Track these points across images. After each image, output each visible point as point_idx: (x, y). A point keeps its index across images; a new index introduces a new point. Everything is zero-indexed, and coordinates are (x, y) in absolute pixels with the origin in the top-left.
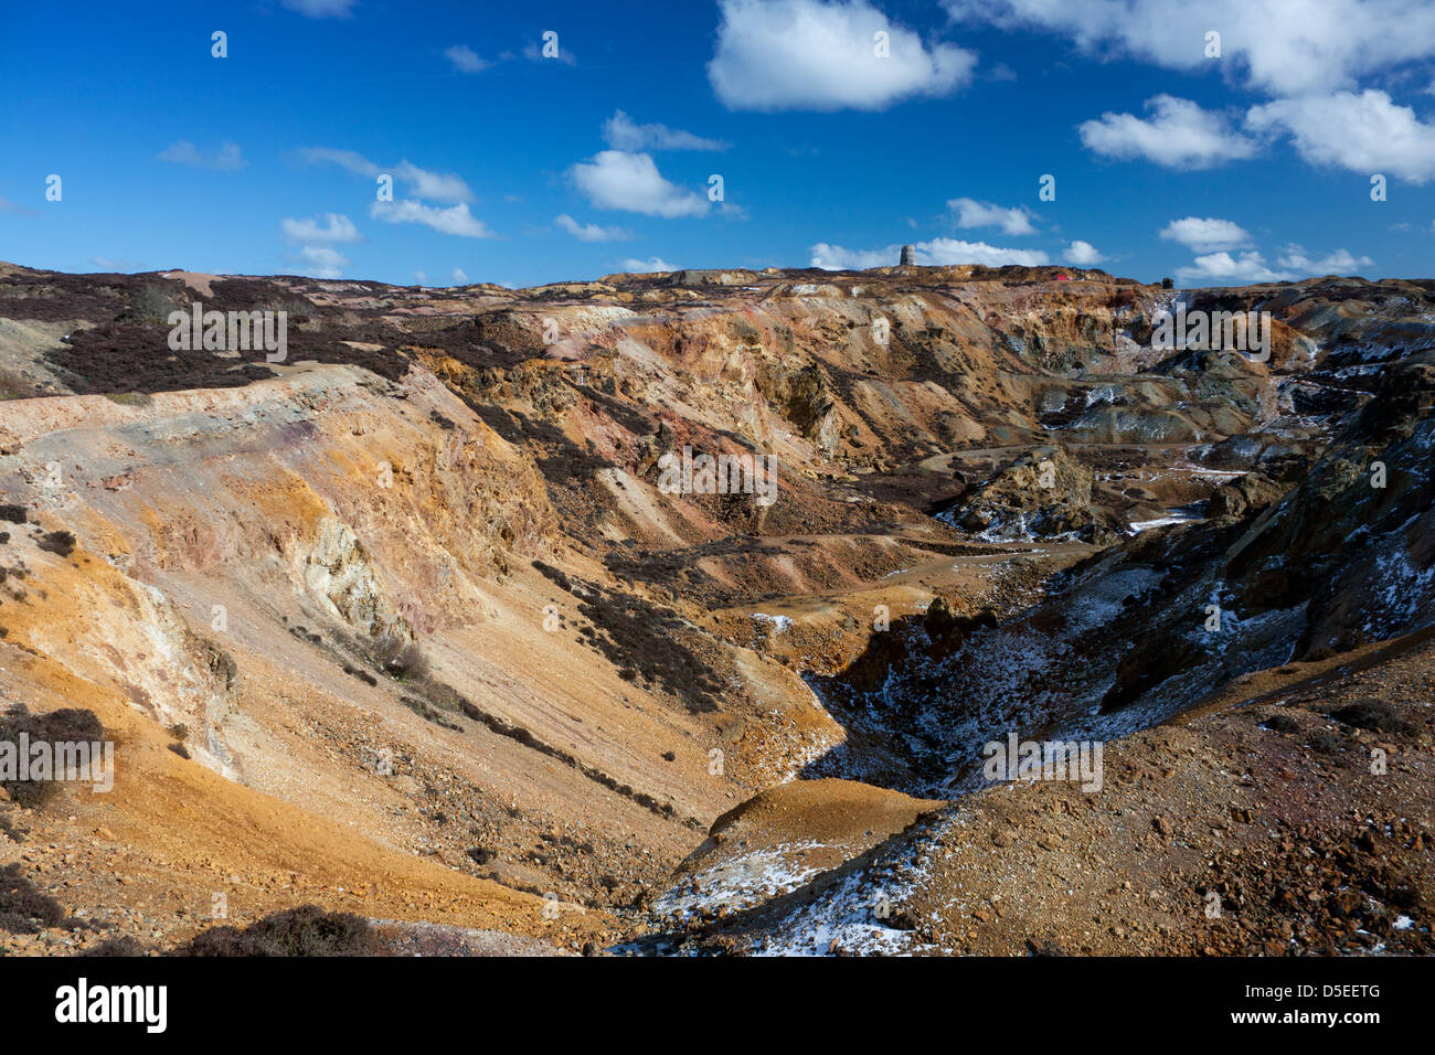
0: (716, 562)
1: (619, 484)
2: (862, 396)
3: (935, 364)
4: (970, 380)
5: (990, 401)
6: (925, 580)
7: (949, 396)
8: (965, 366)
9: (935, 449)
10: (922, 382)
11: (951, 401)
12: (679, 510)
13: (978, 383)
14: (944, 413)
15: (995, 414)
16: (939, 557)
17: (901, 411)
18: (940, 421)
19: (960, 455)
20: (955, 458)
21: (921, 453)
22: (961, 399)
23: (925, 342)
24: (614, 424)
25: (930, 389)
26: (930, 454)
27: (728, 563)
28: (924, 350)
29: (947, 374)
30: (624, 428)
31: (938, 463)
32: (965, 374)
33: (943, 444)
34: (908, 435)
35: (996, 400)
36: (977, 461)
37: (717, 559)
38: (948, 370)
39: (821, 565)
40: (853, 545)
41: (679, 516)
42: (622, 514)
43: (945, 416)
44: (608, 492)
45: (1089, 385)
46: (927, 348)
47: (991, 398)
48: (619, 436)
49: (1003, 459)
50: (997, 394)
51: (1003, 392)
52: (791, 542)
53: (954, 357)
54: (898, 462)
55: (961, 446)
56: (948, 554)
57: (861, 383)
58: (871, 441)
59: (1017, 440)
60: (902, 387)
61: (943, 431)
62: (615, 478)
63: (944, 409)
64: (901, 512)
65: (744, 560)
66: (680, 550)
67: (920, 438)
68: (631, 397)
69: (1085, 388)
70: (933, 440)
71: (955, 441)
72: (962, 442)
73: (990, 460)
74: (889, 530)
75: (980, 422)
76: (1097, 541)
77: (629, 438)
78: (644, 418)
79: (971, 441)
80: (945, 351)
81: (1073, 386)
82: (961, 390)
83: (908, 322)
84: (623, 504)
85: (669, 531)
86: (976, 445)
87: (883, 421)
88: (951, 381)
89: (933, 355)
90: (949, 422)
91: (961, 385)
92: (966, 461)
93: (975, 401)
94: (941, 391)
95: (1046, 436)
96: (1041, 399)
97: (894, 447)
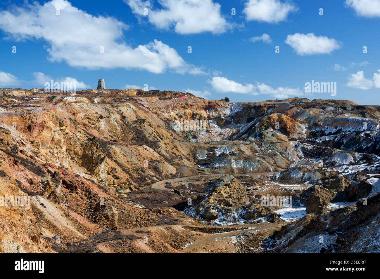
0: (106, 246)
1: (42, 204)
2: (115, 153)
3: (144, 136)
4: (161, 144)
5: (173, 154)
6: (205, 247)
7: (155, 153)
8: (158, 138)
9: (155, 179)
10: (141, 145)
11: (157, 155)
12: (75, 218)
13: (166, 146)
14: (155, 160)
15: (177, 161)
16: (205, 234)
17: (135, 160)
18: (154, 165)
19: (169, 181)
20: (167, 183)
21: (149, 181)
22: (161, 155)
23: (138, 126)
24: (27, 171)
25: (146, 149)
26: (154, 182)
27: (113, 246)
28: (138, 130)
29: (151, 142)
30: (32, 173)
31: (159, 185)
32: (159, 141)
33: (158, 176)
34: (140, 172)
35: (175, 154)
36: (177, 184)
37: (106, 244)
38: (151, 139)
39: (159, 243)
40: (165, 232)
41: (76, 221)
42: (48, 222)
43: (156, 162)
44: (38, 209)
45: (215, 146)
46: (139, 128)
47: (173, 153)
48: (31, 177)
49: (189, 182)
50: (175, 151)
51: (178, 150)
52: (138, 232)
53: (152, 133)
54: (140, 186)
55: (166, 177)
56: (208, 233)
57: (113, 146)
58: (124, 176)
59: (191, 173)
60: (132, 147)
61: (156, 169)
62: (39, 201)
63: (154, 159)
64: (174, 212)
65: (120, 244)
66: (84, 240)
67: (147, 173)
68: (26, 156)
69: (214, 147)
70: (153, 174)
71: (163, 174)
72: (167, 175)
73: (183, 183)
74: (175, 222)
75: (172, 165)
76: (276, 222)
77: (36, 178)
78: (39, 167)
79: (171, 174)
80: (148, 131)
81: (208, 147)
82: (159, 149)
83: (128, 116)
84: (47, 216)
85: (75, 230)
86: (174, 176)
87: (127, 165)
88: (154, 145)
89: (143, 132)
90: (158, 165)
91: (159, 147)
92: (172, 184)
93: (166, 154)
94: (151, 150)
95: (203, 171)
96: (195, 153)
97: (135, 178)
